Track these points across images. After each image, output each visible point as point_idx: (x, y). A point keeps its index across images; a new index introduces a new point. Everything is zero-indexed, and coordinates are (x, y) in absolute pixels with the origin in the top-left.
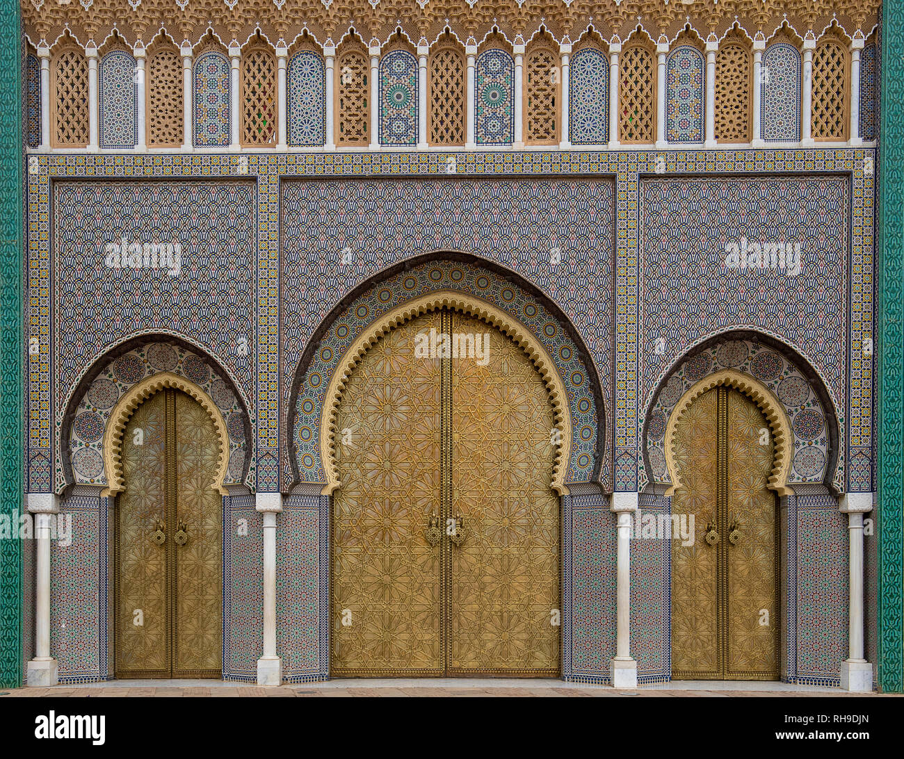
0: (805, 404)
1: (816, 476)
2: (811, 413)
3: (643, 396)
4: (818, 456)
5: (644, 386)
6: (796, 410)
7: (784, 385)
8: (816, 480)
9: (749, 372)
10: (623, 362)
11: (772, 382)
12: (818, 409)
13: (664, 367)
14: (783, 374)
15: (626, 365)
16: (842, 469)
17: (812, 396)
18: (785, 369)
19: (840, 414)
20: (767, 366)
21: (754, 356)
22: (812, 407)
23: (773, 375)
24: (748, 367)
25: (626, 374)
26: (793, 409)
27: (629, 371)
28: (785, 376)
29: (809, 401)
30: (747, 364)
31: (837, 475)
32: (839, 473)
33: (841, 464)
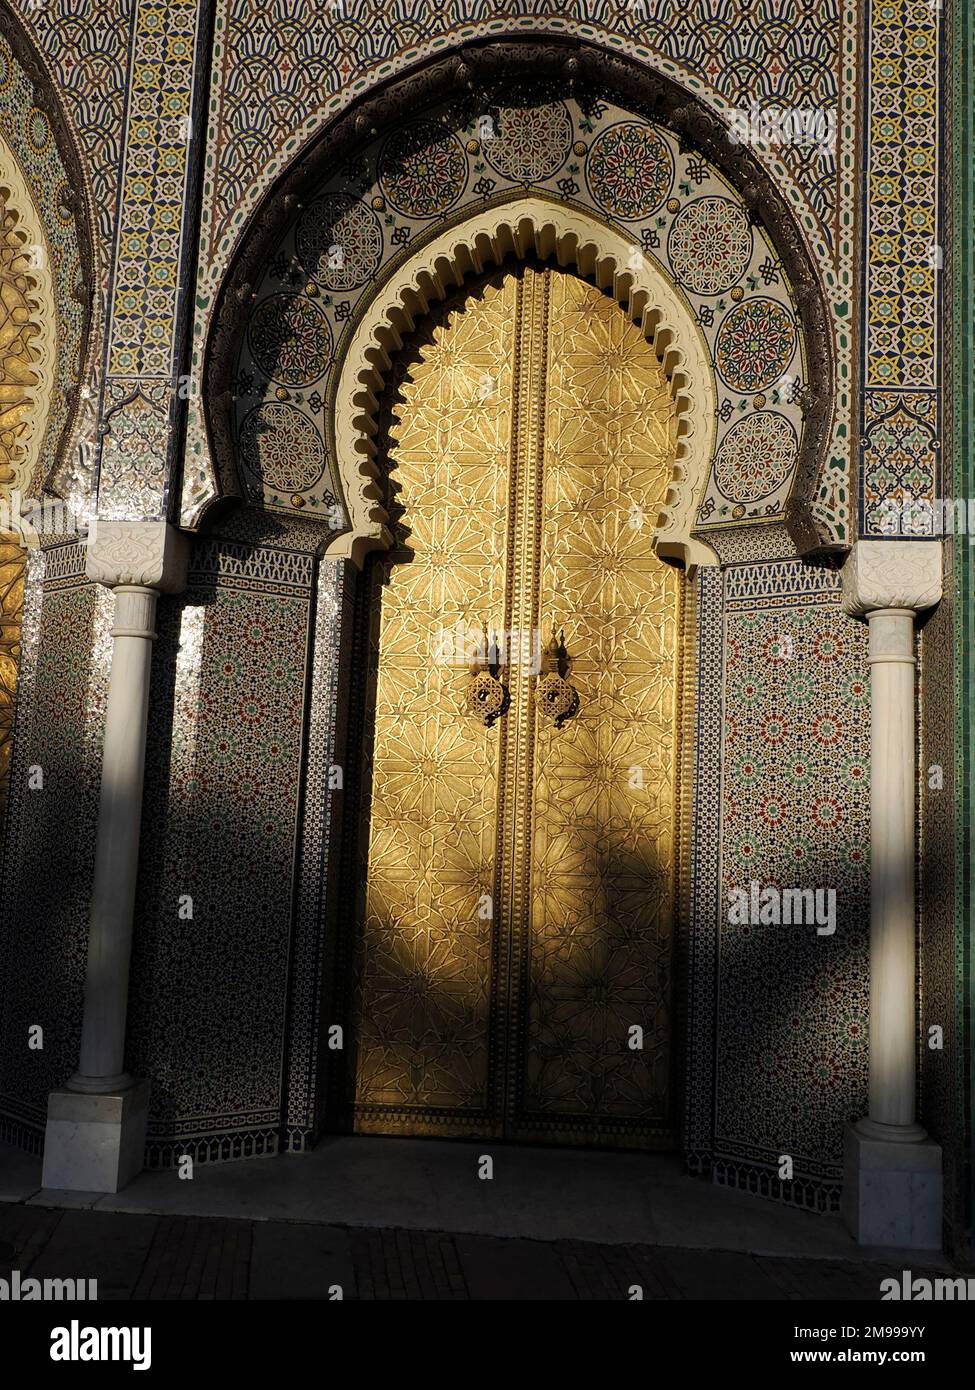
0: (743, 283)
1: (771, 500)
2: (760, 308)
3: (212, 226)
4: (779, 438)
5: (219, 198)
6: (721, 306)
7: (685, 232)
8: (771, 511)
9: (583, 196)
10: (149, 118)
11: (650, 223)
12: (779, 292)
13: (281, 142)
14: (676, 192)
15: (158, 127)
16: (841, 464)
17: (763, 249)
18: (681, 176)
19: (839, 291)
20: (630, 172)
21: (589, 138)
22: (763, 290)
23: (652, 201)
24: (579, 179)
25: (157, 155)
26: (712, 303)
27: (167, 146)
28: (684, 200)
29: (754, 271)
30: (574, 169)
31: (826, 484)
32: (835, 480)
33: (840, 447)
